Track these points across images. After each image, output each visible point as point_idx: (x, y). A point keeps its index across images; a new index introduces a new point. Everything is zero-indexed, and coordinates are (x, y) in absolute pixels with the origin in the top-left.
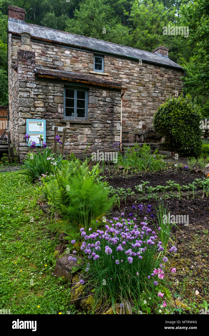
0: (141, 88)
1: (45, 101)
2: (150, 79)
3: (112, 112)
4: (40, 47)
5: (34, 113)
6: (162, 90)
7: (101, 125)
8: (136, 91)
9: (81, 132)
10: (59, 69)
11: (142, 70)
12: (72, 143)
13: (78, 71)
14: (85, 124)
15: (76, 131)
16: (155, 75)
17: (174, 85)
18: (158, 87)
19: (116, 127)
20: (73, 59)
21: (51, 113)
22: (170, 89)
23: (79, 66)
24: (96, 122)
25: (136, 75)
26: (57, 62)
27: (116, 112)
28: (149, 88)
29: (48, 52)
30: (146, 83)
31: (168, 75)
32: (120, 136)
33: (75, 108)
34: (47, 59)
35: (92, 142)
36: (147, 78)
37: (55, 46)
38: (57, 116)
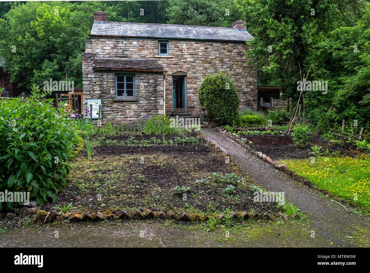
0: (207, 65)
1: (101, 86)
2: (217, 55)
3: (155, 90)
4: (113, 42)
5: (93, 95)
6: (231, 65)
7: (146, 102)
8: (202, 68)
9: (129, 107)
10: (128, 57)
11: (208, 48)
12: (122, 116)
13: (144, 57)
14: (132, 101)
15: (125, 107)
16: (222, 51)
17: (245, 59)
18: (226, 62)
19: (159, 102)
20: (140, 47)
21: (105, 95)
22: (240, 63)
23: (145, 52)
24: (142, 99)
25: (200, 54)
26: (126, 52)
27: (159, 90)
28: (215, 65)
29: (119, 45)
30: (213, 60)
31: (237, 50)
32: (163, 109)
33: (125, 89)
34: (118, 50)
35: (139, 115)
36: (213, 55)
37: (125, 39)
38: (110, 96)
